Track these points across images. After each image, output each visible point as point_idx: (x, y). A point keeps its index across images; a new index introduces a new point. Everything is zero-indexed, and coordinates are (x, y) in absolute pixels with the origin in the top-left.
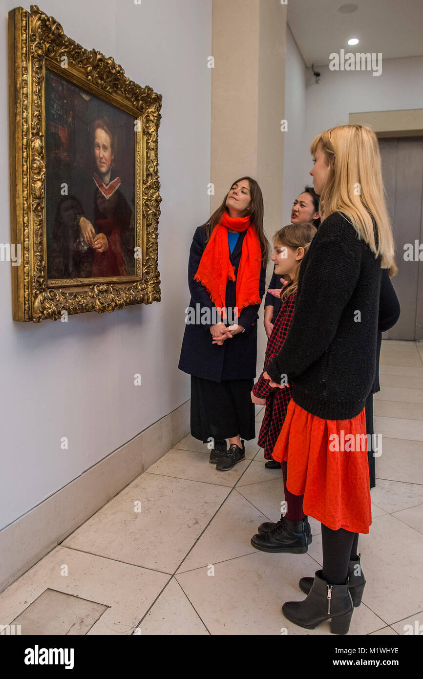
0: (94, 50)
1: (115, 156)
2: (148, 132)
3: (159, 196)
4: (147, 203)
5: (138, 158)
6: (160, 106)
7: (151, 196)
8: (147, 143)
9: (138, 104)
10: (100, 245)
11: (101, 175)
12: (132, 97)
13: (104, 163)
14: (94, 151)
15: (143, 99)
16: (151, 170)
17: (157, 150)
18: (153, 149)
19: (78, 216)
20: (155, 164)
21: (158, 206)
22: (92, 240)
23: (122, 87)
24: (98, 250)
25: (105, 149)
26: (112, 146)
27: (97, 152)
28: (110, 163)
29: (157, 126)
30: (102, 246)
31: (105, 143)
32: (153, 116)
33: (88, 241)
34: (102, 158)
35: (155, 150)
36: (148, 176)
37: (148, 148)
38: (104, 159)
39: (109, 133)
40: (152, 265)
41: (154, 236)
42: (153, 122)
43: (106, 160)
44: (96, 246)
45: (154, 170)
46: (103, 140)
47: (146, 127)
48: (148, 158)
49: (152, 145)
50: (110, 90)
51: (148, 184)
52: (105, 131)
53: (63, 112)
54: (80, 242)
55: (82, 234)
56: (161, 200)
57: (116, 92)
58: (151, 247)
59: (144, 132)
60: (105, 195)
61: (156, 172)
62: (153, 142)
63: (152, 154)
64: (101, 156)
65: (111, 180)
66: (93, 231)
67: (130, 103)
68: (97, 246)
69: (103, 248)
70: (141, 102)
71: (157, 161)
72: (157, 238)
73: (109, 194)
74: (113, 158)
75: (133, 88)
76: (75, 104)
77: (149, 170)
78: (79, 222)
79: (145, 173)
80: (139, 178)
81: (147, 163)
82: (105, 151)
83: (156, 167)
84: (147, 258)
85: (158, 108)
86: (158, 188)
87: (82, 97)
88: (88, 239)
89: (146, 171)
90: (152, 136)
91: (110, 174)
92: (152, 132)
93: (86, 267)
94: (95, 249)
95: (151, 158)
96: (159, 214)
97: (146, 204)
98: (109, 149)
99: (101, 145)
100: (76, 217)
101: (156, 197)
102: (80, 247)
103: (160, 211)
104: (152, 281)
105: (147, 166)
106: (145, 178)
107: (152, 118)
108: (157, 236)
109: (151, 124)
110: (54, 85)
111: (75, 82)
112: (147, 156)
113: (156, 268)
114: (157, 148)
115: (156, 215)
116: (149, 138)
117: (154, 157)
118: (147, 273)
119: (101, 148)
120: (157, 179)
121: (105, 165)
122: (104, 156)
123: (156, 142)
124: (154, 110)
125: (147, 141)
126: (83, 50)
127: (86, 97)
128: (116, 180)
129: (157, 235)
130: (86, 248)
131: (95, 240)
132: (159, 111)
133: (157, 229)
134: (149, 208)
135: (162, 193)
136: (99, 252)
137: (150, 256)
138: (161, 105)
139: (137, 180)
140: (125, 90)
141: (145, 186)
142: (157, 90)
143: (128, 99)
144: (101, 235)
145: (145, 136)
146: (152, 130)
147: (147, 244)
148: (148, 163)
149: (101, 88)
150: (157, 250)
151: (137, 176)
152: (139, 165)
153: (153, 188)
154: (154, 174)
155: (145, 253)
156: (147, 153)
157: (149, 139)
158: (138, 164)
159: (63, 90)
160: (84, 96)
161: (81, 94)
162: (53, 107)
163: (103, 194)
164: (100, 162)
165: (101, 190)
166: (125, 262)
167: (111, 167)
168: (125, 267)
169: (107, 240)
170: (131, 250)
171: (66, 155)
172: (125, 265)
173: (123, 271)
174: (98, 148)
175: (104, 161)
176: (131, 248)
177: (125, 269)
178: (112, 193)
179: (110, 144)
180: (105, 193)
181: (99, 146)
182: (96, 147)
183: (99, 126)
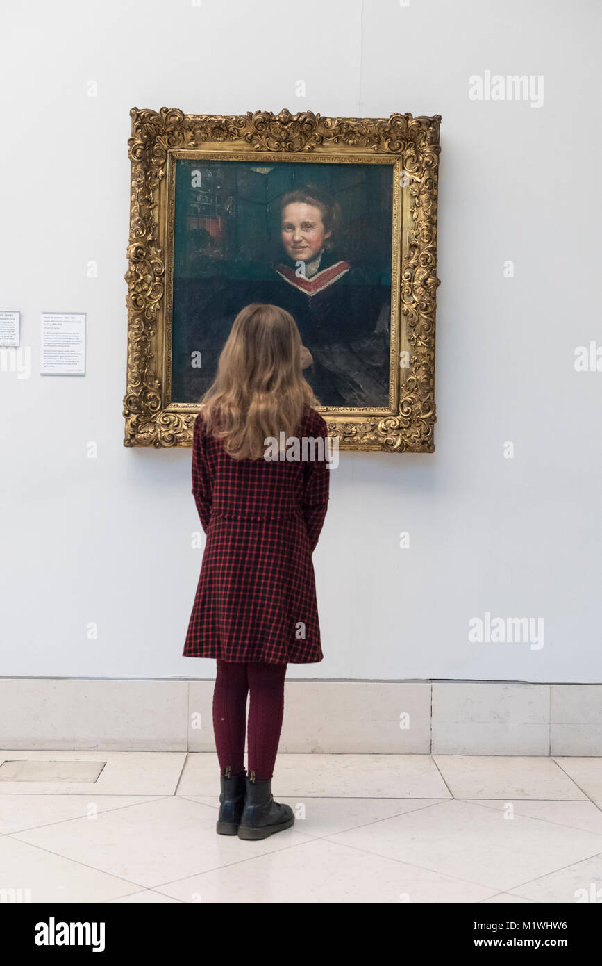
0: (248, 113)
5: (395, 225)
7: (417, 280)
8: (413, 198)
12: (361, 141)
13: (305, 247)
14: (281, 235)
16: (418, 238)
18: (421, 205)
20: (424, 227)
23: (329, 136)
25: (309, 227)
26: (327, 219)
27: (287, 235)
28: (319, 244)
31: (307, 220)
32: (422, 153)
34: (301, 241)
35: (425, 204)
36: (412, 248)
37: (413, 205)
38: (304, 241)
39: (319, 203)
42: (421, 163)
43: (308, 242)
45: (421, 238)
46: (303, 217)
48: (414, 220)
49: (420, 198)
50: (306, 147)
51: (412, 261)
52: (309, 203)
53: (214, 201)
56: (439, 284)
57: (321, 146)
60: (305, 291)
61: (425, 241)
62: (421, 194)
63: (420, 212)
64: (297, 238)
65: (320, 269)
67: (363, 150)
73: (317, 287)
74: (327, 236)
77: (412, 240)
79: (408, 245)
82: (307, 231)
83: (424, 233)
86: (428, 265)
87: (255, 172)
89: (409, 242)
90: (420, 184)
91: (318, 261)
95: (418, 220)
97: (407, 292)
98: (319, 226)
99: (297, 224)
101: (424, 279)
105: (412, 233)
106: (407, 253)
107: (419, 157)
111: (234, 159)
112: (412, 217)
115: (424, 309)
117: (423, 217)
119: (298, 229)
120: (427, 250)
121: (307, 249)
122: (303, 238)
125: (411, 194)
127: (265, 171)
128: (336, 266)
141: (406, 265)
143: (355, 146)
148: (413, 228)
149: (286, 151)
152: (396, 235)
153: (420, 266)
154: (421, 245)
156: (412, 213)
157: (415, 191)
158: (395, 233)
159: (214, 175)
160: (258, 170)
161: (253, 169)
162: (196, 200)
163: (301, 289)
164: (294, 247)
165: (296, 285)
166: (361, 386)
167: (323, 250)
168: (360, 393)
169: (309, 353)
170: (377, 368)
171: (218, 252)
172: (360, 389)
173: (355, 398)
174: (291, 230)
175: (307, 244)
176: (379, 364)
177: (359, 396)
178: (326, 286)
179: (320, 219)
180: (305, 289)
181: (292, 227)
182: (285, 229)
183: (292, 200)
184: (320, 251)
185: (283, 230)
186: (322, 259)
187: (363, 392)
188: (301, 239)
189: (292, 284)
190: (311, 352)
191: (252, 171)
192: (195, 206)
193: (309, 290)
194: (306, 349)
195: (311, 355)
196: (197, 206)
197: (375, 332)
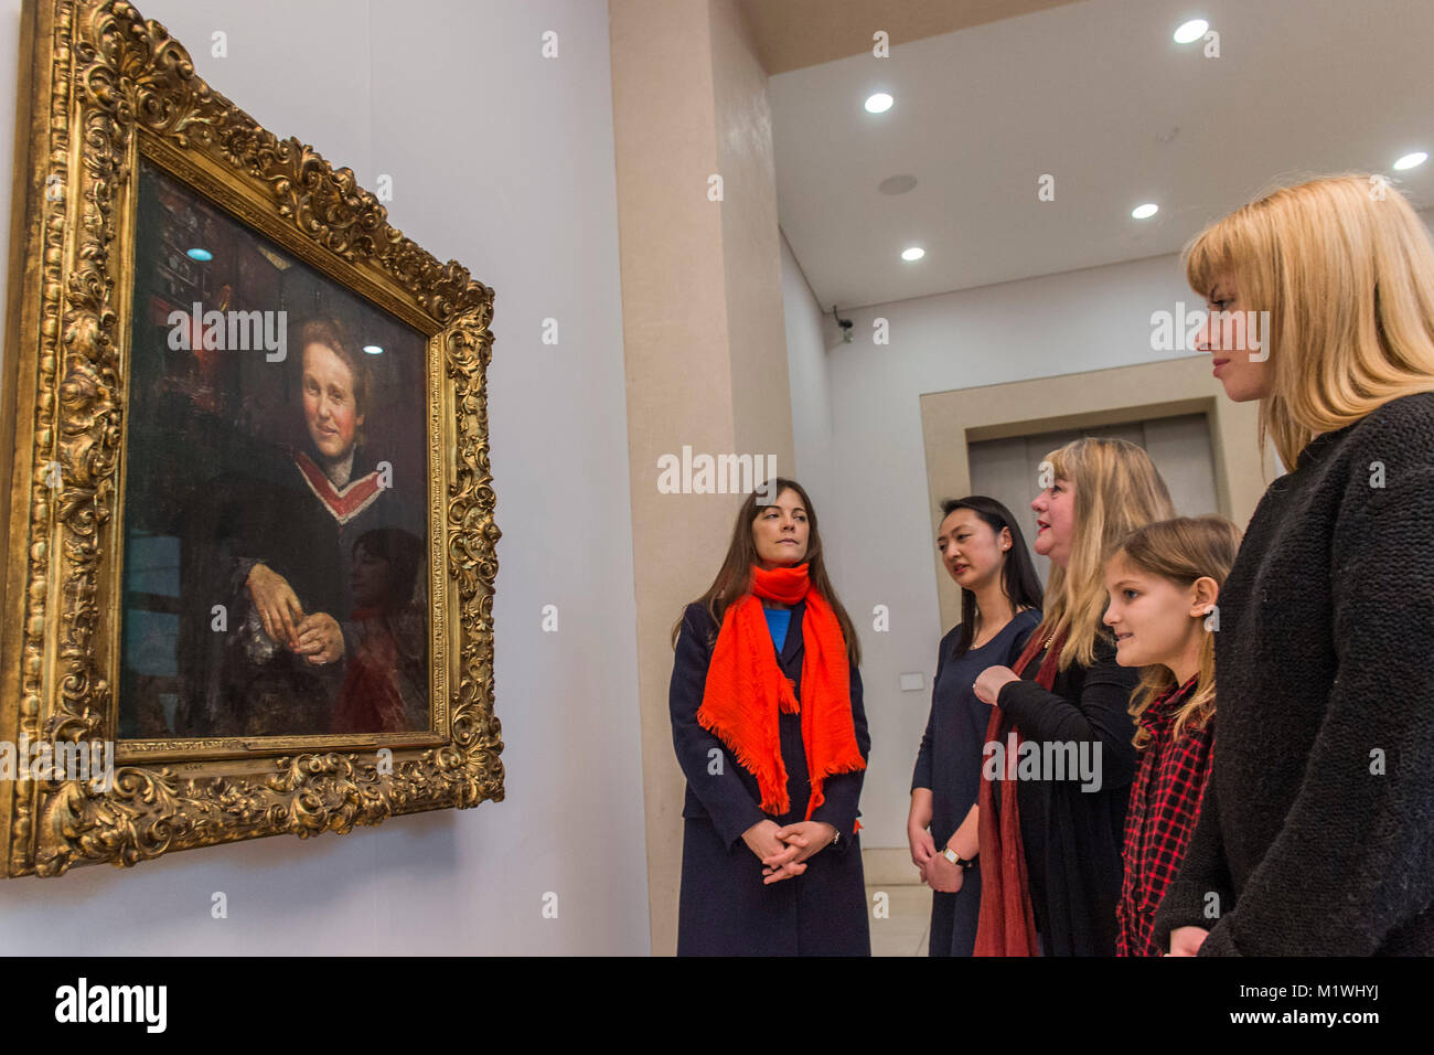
0: (293, 139)
1: (365, 418)
2: (460, 371)
3: (492, 525)
4: (460, 540)
5: (434, 431)
6: (490, 313)
7: (472, 525)
8: (459, 398)
9: (431, 301)
10: (316, 645)
11: (324, 463)
12: (412, 282)
13: (334, 431)
14: (302, 396)
15: (442, 290)
16: (471, 461)
17: (484, 415)
18: (474, 412)
19: (243, 561)
20: (480, 446)
21: (491, 549)
22: (291, 629)
23: (381, 252)
24: (311, 658)
25: (338, 397)
26: (358, 392)
27: (311, 400)
28: (351, 432)
29: (484, 358)
30: (323, 649)
31: (336, 383)
32: (473, 334)
33: (276, 631)
34: (328, 419)
35: (480, 413)
36: (462, 474)
37: (460, 409)
38: (331, 420)
39: (349, 359)
40: (477, 702)
41: (482, 626)
42: (473, 349)
43: (338, 423)
44: (305, 647)
45: (477, 462)
46: (330, 375)
47: (456, 359)
48: (461, 432)
49: (471, 401)
50: (349, 254)
51: (463, 495)
52: (337, 353)
53: (200, 280)
54: (248, 634)
55: (257, 612)
56: (498, 535)
57: (365, 261)
58: (473, 655)
59: (449, 371)
60: (333, 512)
61: (484, 467)
62: (475, 395)
63: (472, 424)
64: (324, 411)
65: (353, 478)
66: (296, 604)
67: (408, 297)
68: (308, 647)
69: (327, 654)
70: (438, 298)
71: (486, 441)
72: (489, 630)
73: (348, 510)
74: (360, 422)
75: (411, 258)
76: (242, 269)
77: (464, 462)
78: (247, 577)
79: (454, 469)
80: (437, 480)
81: (459, 444)
82: (336, 403)
83: (482, 456)
84: (464, 683)
85: (484, 316)
86: (489, 506)
87: (265, 258)
88: (279, 626)
89: (457, 463)
90: (471, 381)
91: (350, 462)
92: (471, 372)
93: (268, 705)
94: (300, 655)
95: (469, 434)
96: (495, 570)
97: (457, 543)
98: (350, 400)
99: (323, 385)
100: (238, 561)
101: (485, 526)
102: (249, 647)
103: (496, 562)
104: (479, 745)
105: (459, 452)
106: (454, 480)
107: (469, 339)
108: (491, 625)
109: (468, 353)
110: (171, 208)
111: (242, 214)
112: (459, 427)
113: (490, 709)
114: (484, 410)
115: (487, 572)
116: (464, 385)
117: (478, 432)
118: (465, 724)
119: (324, 394)
120: (487, 482)
121: (336, 435)
122: (332, 414)
123: (482, 394)
124: (473, 322)
125: (457, 392)
126: (258, 130)
127: (280, 263)
128: (370, 477)
129: (490, 623)
130: (270, 650)
131: (300, 629)
132: (486, 324)
133: (488, 607)
134: (466, 554)
135: (501, 517)
136: (314, 665)
137: (472, 678)
138: (492, 310)
139: (434, 485)
140: (392, 261)
141: (454, 500)
142: (479, 275)
143: (402, 284)
144: (320, 617)
145: (453, 381)
146: (471, 367)
147: (463, 648)
148: (461, 444)
149: (322, 244)
150: (491, 661)
151: (433, 475)
152: (437, 448)
153: (476, 505)
154: (477, 472)
155: (457, 671)
156: (459, 420)
157: (462, 389)
158: (434, 444)
159: (201, 225)
160: (270, 256)
161: (263, 250)
162: (168, 264)
163: (329, 508)
164: (319, 426)
165: (322, 499)
166: (400, 695)
167: (355, 445)
168: (399, 708)
169: (340, 632)
170: (416, 663)
171: (206, 394)
172: (400, 703)
173: (394, 718)
174: (314, 392)
175: (334, 427)
176: (418, 658)
177: (399, 713)
178: (358, 510)
179: (351, 390)
180: (334, 508)
181: (316, 387)
182: (307, 387)
183: (317, 338)
184: (351, 445)
185: (304, 389)
186: (355, 458)
187: (402, 705)
188: (328, 414)
189: (318, 495)
190: (342, 627)
191: (261, 254)
192: (166, 275)
193: (340, 513)
194: (335, 622)
195: (342, 637)
196: (171, 278)
197: (413, 601)
